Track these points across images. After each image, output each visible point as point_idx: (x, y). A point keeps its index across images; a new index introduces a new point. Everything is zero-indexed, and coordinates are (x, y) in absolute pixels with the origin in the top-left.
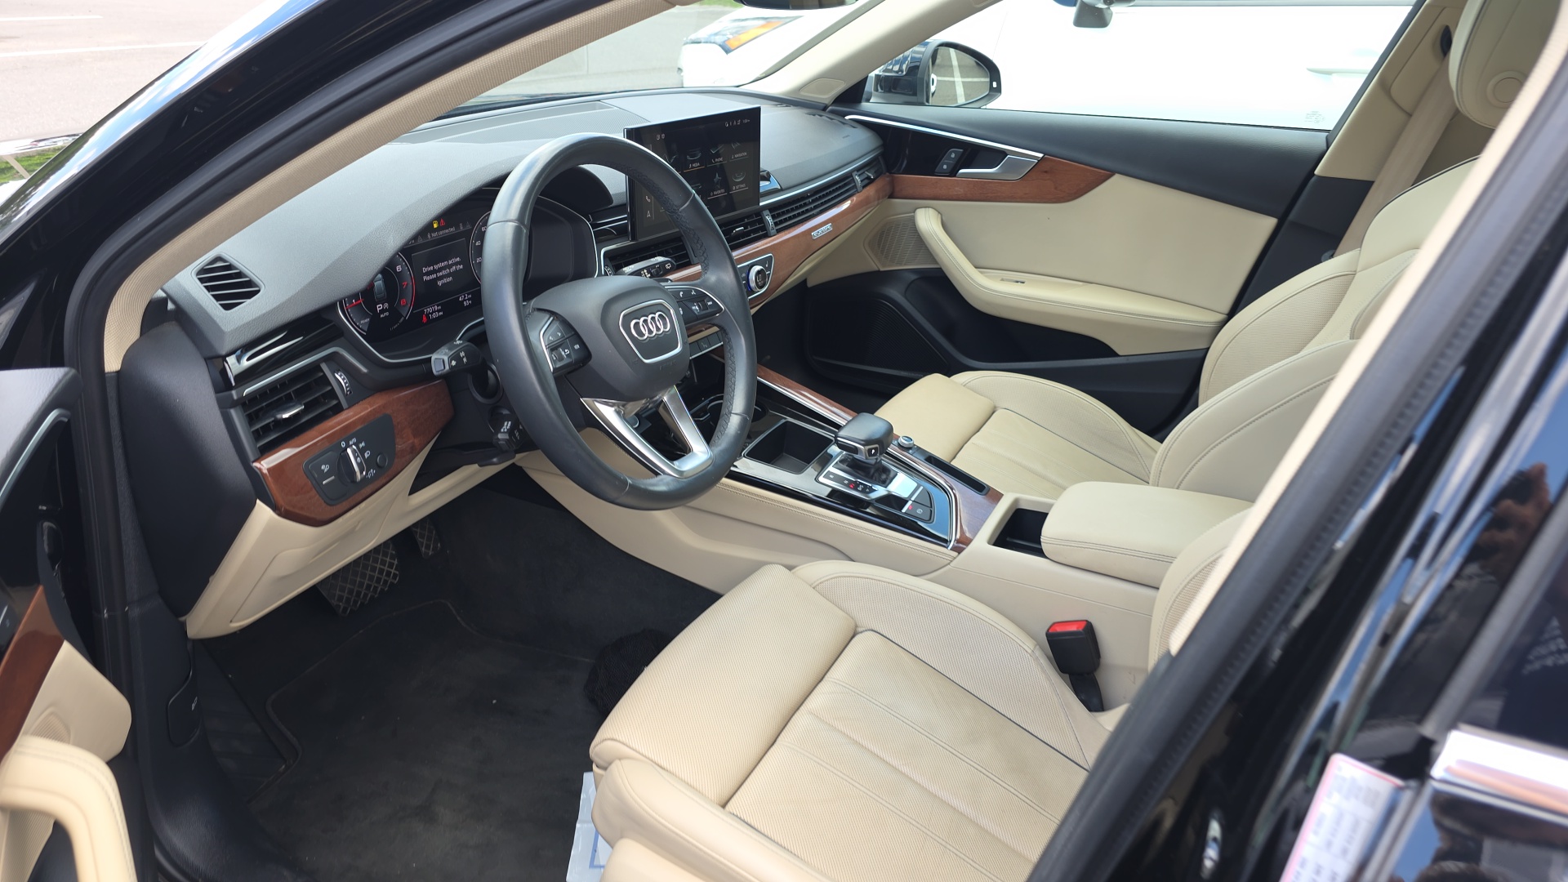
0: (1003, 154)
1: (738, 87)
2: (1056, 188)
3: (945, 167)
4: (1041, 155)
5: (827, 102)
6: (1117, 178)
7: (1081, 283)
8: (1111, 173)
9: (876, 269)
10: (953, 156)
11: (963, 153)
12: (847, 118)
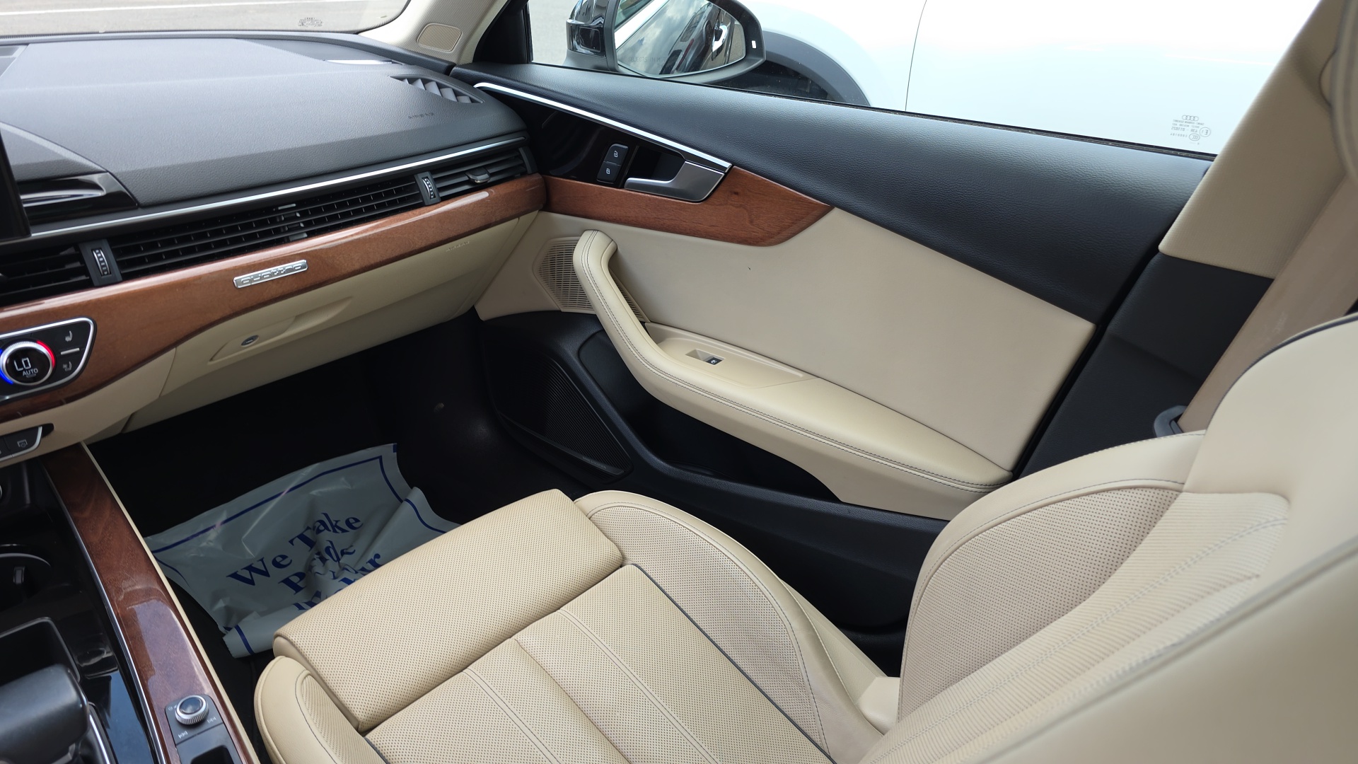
0: (680, 157)
1: (357, 33)
2: (751, 222)
3: (608, 171)
4: (727, 165)
5: (454, 60)
6: (836, 214)
7: (800, 375)
8: (831, 205)
9: (558, 309)
10: (616, 155)
11: (629, 152)
12: (477, 85)
